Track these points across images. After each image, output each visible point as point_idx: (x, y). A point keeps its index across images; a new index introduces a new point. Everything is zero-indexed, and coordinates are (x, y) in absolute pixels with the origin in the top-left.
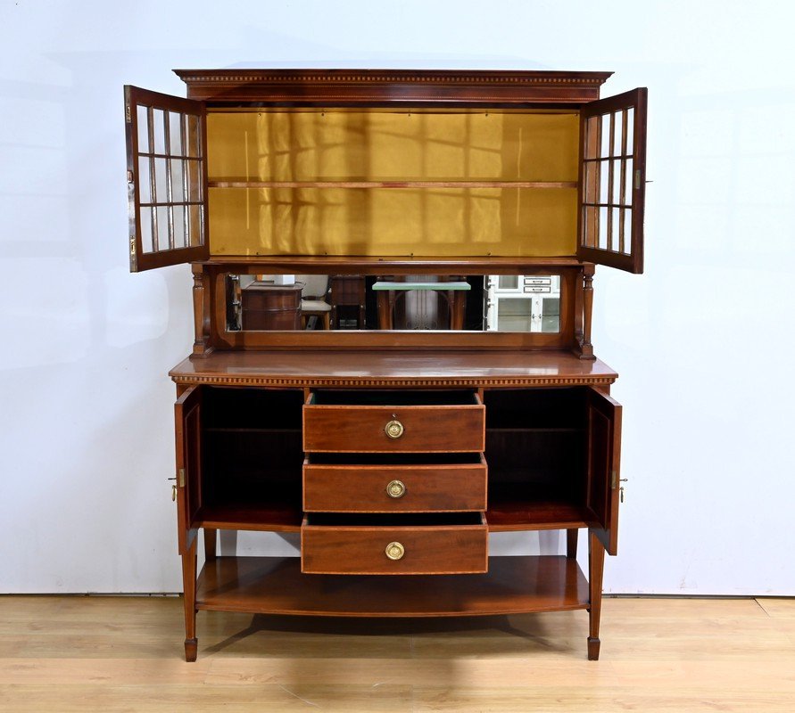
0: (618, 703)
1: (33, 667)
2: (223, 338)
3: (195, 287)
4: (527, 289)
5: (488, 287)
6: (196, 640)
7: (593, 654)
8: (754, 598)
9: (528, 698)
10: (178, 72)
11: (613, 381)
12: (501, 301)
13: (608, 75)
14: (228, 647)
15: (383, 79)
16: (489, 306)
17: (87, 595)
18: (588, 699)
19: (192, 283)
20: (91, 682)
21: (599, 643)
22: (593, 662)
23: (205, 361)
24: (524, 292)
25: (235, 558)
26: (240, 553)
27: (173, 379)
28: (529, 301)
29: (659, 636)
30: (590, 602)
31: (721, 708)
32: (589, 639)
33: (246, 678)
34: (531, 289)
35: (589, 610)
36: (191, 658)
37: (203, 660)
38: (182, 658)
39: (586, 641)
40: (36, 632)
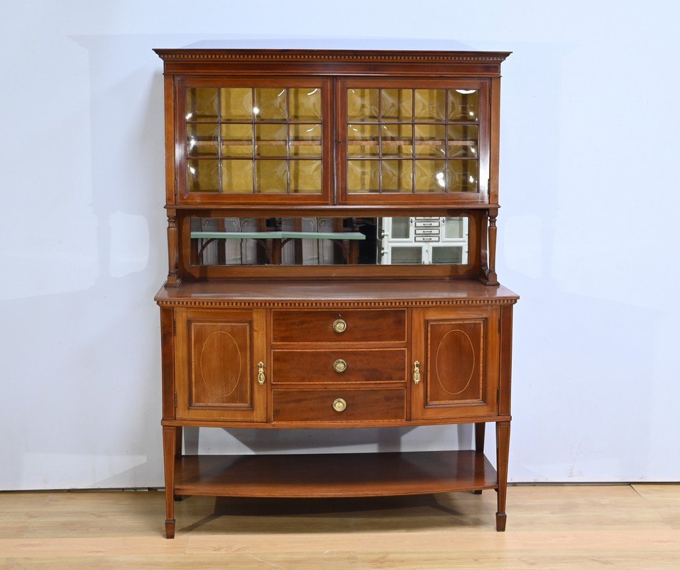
0: (524, 561)
1: (39, 545)
2: (188, 271)
3: (169, 227)
4: (418, 239)
5: (382, 237)
6: (174, 520)
7: (501, 526)
8: (630, 484)
9: (450, 559)
10: (157, 51)
11: (516, 302)
12: (394, 250)
13: (507, 54)
14: (199, 528)
15: (327, 57)
16: (383, 254)
17: (70, 491)
18: (499, 558)
19: (167, 224)
20: (91, 554)
21: (506, 516)
22: (500, 533)
23: (178, 289)
24: (415, 241)
25: (197, 456)
26: (201, 452)
27: (158, 303)
28: (419, 250)
29: (552, 513)
30: (498, 483)
31: (605, 563)
32: (497, 514)
33: (219, 549)
34: (421, 239)
35: (496, 490)
36: (170, 536)
37: (179, 537)
38: (164, 536)
39: (495, 515)
40: (33, 520)
